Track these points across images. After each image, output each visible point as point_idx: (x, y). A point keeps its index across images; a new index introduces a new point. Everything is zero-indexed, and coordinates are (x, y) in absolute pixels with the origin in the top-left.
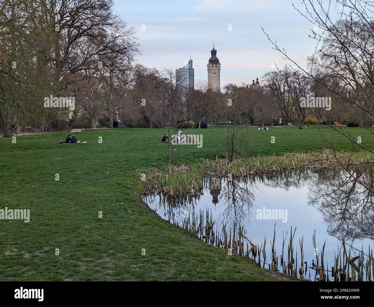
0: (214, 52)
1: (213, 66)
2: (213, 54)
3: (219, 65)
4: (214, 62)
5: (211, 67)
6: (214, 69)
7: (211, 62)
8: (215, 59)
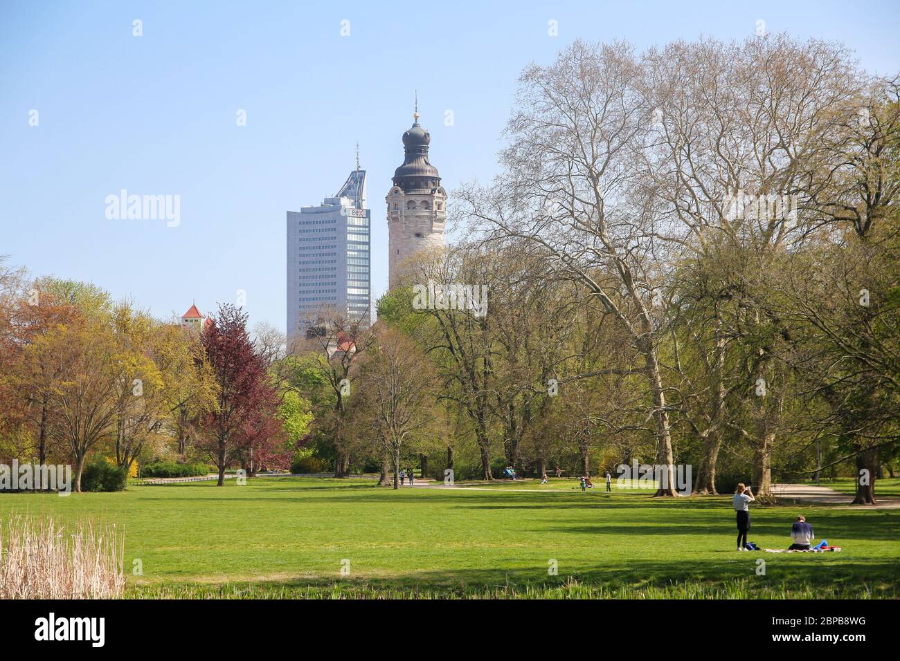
0: (415, 144)
1: (410, 202)
2: (414, 151)
3: (438, 198)
4: (418, 186)
5: (403, 205)
6: (417, 217)
7: (403, 184)
8: (423, 171)
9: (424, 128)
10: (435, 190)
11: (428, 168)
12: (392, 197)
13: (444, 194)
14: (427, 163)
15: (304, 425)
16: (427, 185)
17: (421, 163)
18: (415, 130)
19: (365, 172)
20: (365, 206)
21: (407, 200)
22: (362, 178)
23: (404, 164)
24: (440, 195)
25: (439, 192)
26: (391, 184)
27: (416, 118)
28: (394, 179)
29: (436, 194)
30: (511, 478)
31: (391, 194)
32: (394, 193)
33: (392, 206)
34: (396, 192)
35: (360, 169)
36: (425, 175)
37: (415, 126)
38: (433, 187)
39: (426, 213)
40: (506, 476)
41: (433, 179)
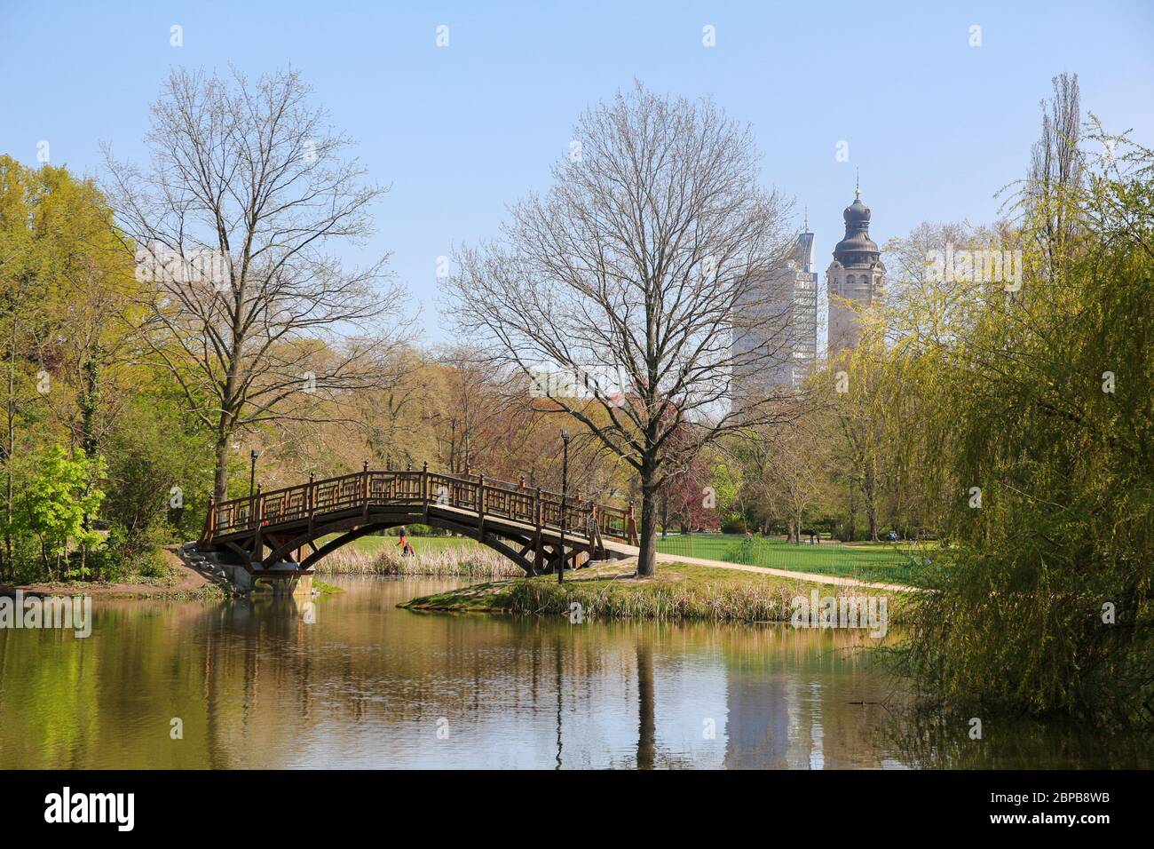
1: (850, 276)
2: (855, 227)
3: (877, 272)
4: (858, 261)
5: (842, 279)
6: (856, 290)
7: (843, 259)
8: (862, 246)
9: (865, 203)
10: (874, 265)
11: (868, 243)
12: (832, 271)
13: (883, 268)
14: (867, 239)
15: (735, 492)
16: (866, 259)
17: (860, 239)
18: (857, 207)
19: (813, 234)
20: (812, 269)
21: (847, 274)
22: (810, 241)
23: (845, 239)
24: (880, 270)
25: (878, 267)
26: (831, 259)
27: (858, 194)
28: (835, 254)
29: (876, 269)
30: (894, 540)
31: (831, 268)
32: (834, 267)
33: (832, 280)
34: (836, 266)
35: (808, 232)
36: (865, 250)
37: (856, 202)
38: (873, 262)
39: (864, 287)
40: (890, 539)
41: (872, 254)
